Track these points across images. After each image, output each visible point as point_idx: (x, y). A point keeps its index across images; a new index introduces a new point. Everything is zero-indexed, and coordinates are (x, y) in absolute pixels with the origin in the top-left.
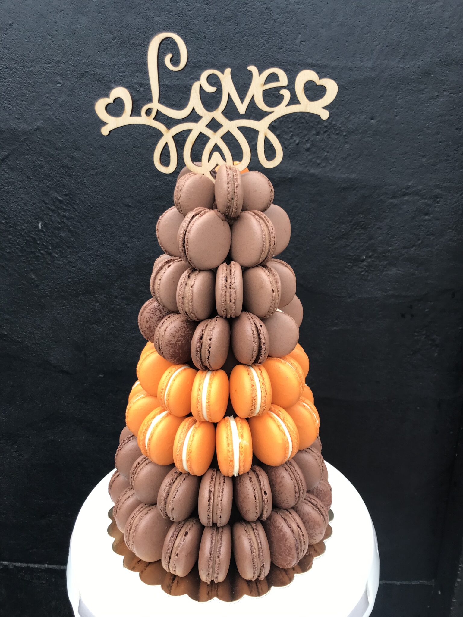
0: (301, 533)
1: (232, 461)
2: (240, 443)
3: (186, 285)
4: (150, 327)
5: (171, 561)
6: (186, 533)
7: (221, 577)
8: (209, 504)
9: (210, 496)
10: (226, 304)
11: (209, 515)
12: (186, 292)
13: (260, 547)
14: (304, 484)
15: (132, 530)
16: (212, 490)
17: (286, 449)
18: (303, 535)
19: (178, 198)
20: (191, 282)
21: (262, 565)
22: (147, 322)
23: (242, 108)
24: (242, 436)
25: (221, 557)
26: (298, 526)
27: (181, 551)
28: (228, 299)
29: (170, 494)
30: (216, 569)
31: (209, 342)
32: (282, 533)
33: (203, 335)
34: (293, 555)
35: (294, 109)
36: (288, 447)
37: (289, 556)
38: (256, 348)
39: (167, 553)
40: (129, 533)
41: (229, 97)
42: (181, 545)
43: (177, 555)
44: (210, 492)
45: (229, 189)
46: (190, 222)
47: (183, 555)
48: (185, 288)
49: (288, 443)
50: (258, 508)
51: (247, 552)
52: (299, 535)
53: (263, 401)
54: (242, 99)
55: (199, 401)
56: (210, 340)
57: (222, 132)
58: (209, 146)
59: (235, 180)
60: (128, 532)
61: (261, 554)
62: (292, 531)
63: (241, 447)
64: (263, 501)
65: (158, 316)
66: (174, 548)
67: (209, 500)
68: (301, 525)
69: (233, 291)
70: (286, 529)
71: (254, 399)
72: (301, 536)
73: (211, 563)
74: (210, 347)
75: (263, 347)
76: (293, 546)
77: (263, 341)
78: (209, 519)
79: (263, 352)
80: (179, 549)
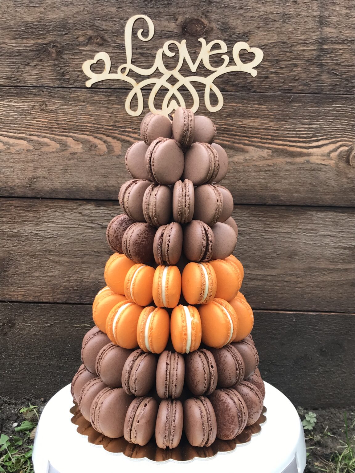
0: (241, 405)
1: (186, 334)
2: (192, 321)
3: (151, 195)
4: (117, 236)
5: (132, 428)
6: (146, 405)
7: (175, 443)
8: (166, 374)
9: (167, 367)
10: (182, 208)
11: (166, 384)
12: (150, 200)
13: (208, 413)
14: (243, 363)
15: (97, 408)
16: (169, 363)
17: (229, 329)
18: (243, 408)
19: (146, 130)
20: (154, 193)
21: (210, 429)
22: (115, 232)
23: (193, 68)
24: (193, 316)
25: (176, 421)
26: (239, 400)
27: (141, 418)
28: (184, 204)
29: (134, 368)
30: (172, 431)
31: (169, 238)
32: (226, 405)
33: (163, 233)
34: (235, 423)
35: (232, 69)
36: (230, 327)
37: (232, 424)
38: (205, 244)
39: (129, 421)
40: (95, 411)
41: (184, 59)
42: (142, 414)
43: (138, 422)
44: (167, 364)
45: (185, 123)
46: (155, 147)
47: (143, 421)
48: (150, 197)
49: (230, 324)
50: (206, 378)
51: (198, 417)
52: (240, 407)
53: (210, 287)
54: (194, 62)
55: (159, 286)
56: (169, 236)
57: (178, 85)
58: (168, 96)
59: (189, 116)
60: (94, 409)
61: (210, 419)
62: (235, 402)
63: (193, 324)
64: (210, 373)
65: (124, 227)
66: (135, 417)
67: (166, 371)
68: (241, 399)
69: (187, 198)
70: (229, 401)
71: (203, 285)
72: (242, 407)
73: (167, 425)
74: (169, 242)
75: (210, 244)
76: (235, 415)
77: (210, 239)
78: (166, 387)
79: (210, 248)
80: (140, 416)
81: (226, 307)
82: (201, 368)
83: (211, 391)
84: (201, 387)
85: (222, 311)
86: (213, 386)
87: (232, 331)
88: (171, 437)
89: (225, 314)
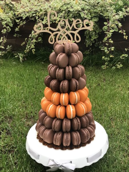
3: (58, 72)
5: (56, 141)
8: (65, 126)
10: (68, 76)
13: (78, 136)
14: (88, 121)
16: (66, 122)
18: (89, 134)
21: (79, 141)
22: (47, 82)
24: (73, 108)
25: (69, 139)
26: (87, 132)
27: (59, 138)
29: (56, 124)
30: (68, 142)
31: (65, 86)
32: (83, 133)
33: (63, 84)
37: (85, 139)
41: (68, 25)
46: (59, 57)
49: (84, 110)
50: (77, 126)
51: (75, 137)
53: (78, 99)
54: (71, 26)
55: (62, 100)
57: (66, 34)
58: (63, 37)
59: (70, 46)
60: (44, 135)
63: (73, 111)
69: (70, 73)
73: (66, 140)
77: (77, 85)
78: (65, 129)
79: (77, 88)
81: (83, 105)
82: (76, 123)
86: (79, 128)
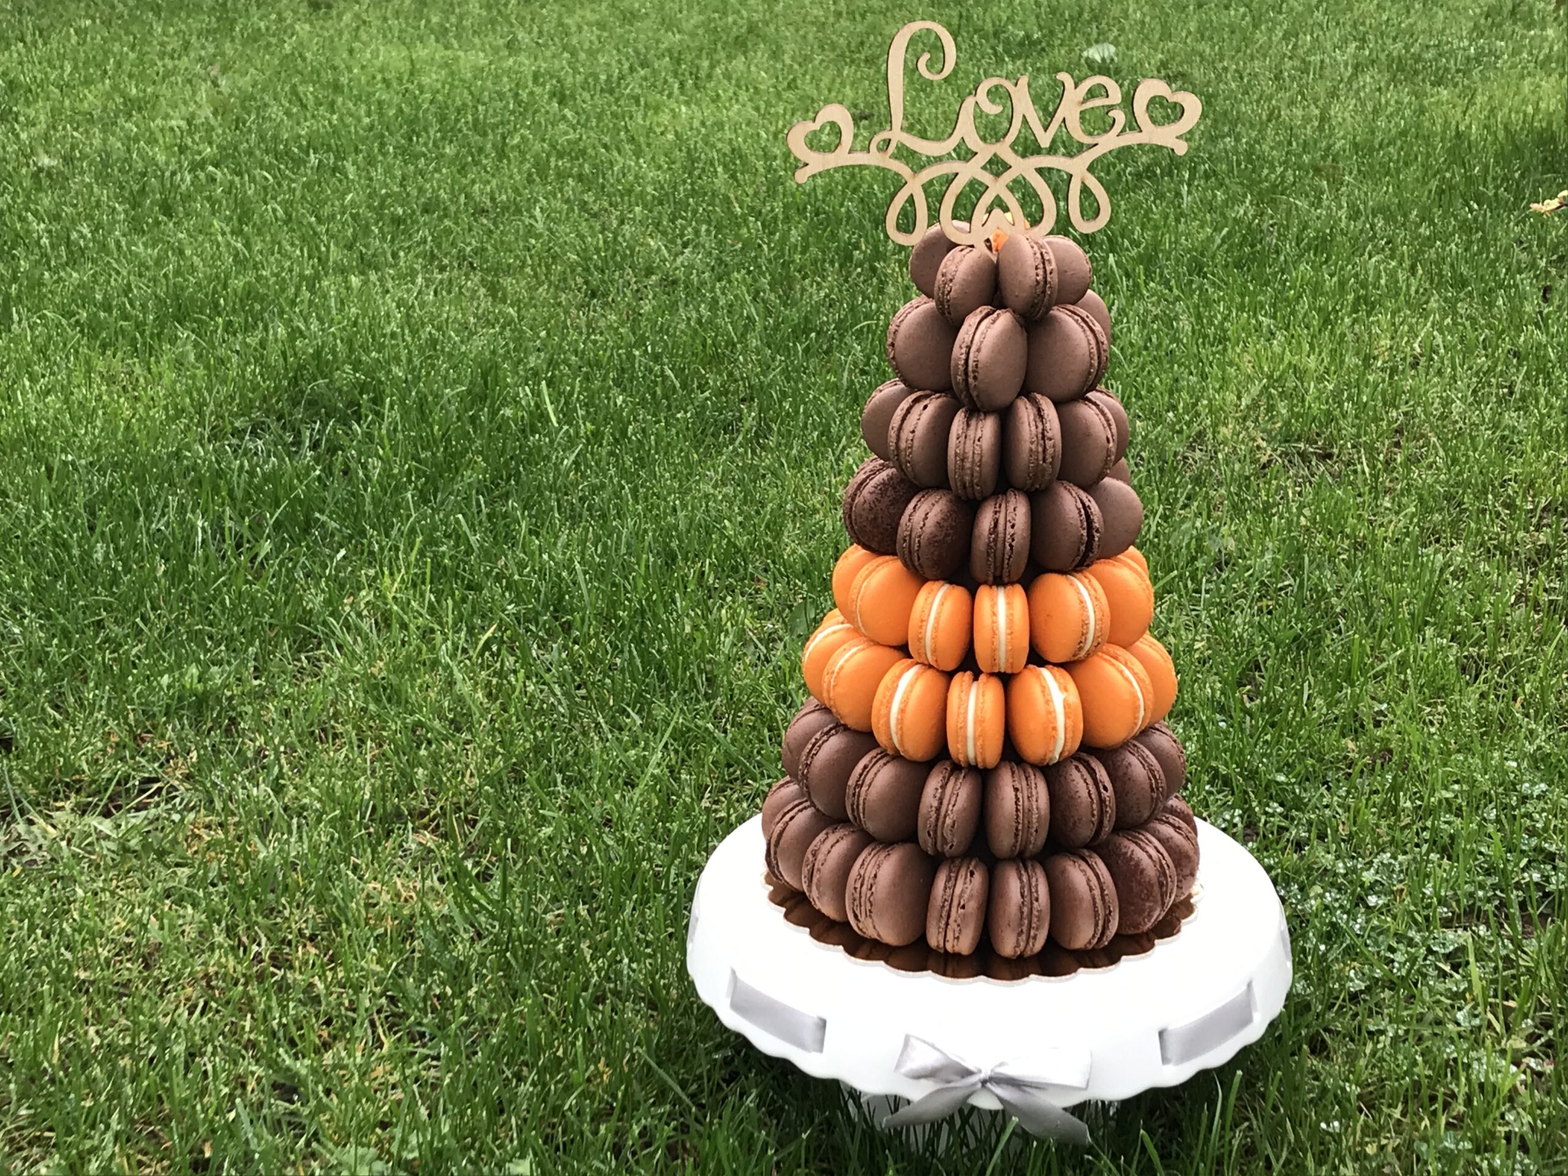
0: (1163, 862)
2: (1064, 700)
3: (966, 437)
4: (875, 518)
5: (951, 921)
6: (972, 874)
7: (1039, 944)
8: (1017, 810)
9: (1016, 796)
10: (1037, 465)
11: (1016, 829)
12: (967, 452)
15: (865, 887)
16: (1018, 786)
17: (1135, 710)
20: (973, 433)
21: (1107, 912)
22: (871, 509)
25: (1039, 900)
26: (1158, 852)
27: (968, 900)
28: (1041, 458)
29: (945, 802)
31: (1010, 531)
32: (1133, 863)
33: (997, 519)
35: (1131, 139)
36: (1138, 707)
37: (1148, 900)
38: (1084, 539)
39: (941, 907)
40: (860, 893)
41: (1025, 121)
42: (967, 891)
43: (963, 907)
44: (1016, 790)
45: (1037, 278)
46: (974, 334)
47: (972, 906)
48: (964, 443)
49: (1138, 700)
50: (1095, 813)
51: (1082, 892)
53: (1097, 626)
54: (1046, 126)
56: (1013, 526)
57: (1008, 177)
58: (986, 200)
60: (858, 890)
61: (1105, 894)
62: (1150, 857)
63: (1067, 706)
64: (1102, 801)
66: (954, 898)
67: (1016, 803)
68: (1162, 849)
69: (1049, 443)
70: (1139, 853)
71: (1085, 624)
72: (1165, 866)
74: (1013, 540)
76: (1154, 881)
77: (1095, 525)
78: (1016, 835)
79: (1095, 544)
80: (966, 896)
81: (1126, 664)
82: (1083, 793)
83: (1103, 836)
84: (1086, 832)
85: (1121, 672)
86: (1107, 827)
87: (1142, 713)
88: (1032, 933)
89: (1127, 679)
